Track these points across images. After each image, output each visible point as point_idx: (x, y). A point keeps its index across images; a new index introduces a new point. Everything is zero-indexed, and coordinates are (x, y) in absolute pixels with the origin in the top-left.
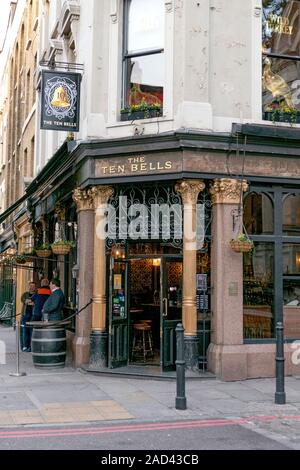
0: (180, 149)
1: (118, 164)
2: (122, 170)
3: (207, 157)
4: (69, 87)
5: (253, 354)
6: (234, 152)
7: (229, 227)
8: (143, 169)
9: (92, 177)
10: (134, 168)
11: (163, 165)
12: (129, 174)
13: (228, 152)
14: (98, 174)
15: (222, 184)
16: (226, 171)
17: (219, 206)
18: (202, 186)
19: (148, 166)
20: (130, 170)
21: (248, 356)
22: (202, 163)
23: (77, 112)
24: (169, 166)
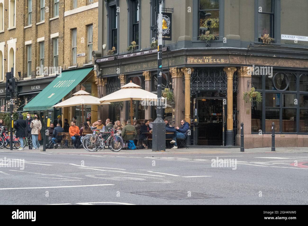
0: (229, 55)
1: (199, 59)
2: (200, 61)
3: (238, 58)
4: (167, 19)
5: (255, 138)
6: (249, 56)
7: (246, 86)
8: (211, 62)
9: (186, 64)
10: (206, 61)
11: (220, 60)
12: (204, 63)
13: (246, 56)
14: (188, 62)
15: (244, 69)
16: (245, 63)
17: (242, 78)
18: (236, 70)
19: (213, 60)
20: (204, 62)
21: (253, 138)
22: (236, 60)
23: (170, 31)
24: (223, 61)
